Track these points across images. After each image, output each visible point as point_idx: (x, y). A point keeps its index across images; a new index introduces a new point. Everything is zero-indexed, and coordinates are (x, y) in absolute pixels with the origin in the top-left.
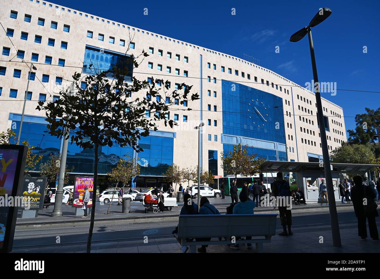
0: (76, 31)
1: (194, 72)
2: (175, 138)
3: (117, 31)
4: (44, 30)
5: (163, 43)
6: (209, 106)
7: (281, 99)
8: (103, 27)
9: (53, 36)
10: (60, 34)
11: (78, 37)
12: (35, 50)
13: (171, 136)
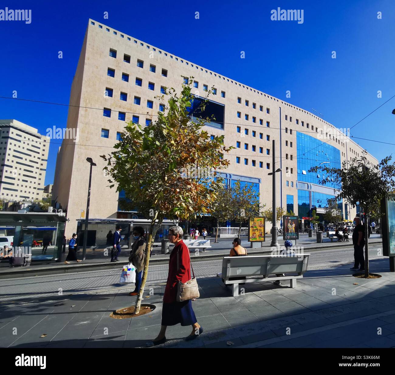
0: (173, 76)
1: (274, 124)
2: (261, 183)
3: (210, 79)
4: (144, 73)
5: (249, 94)
6: (287, 155)
7: (339, 151)
8: (198, 74)
9: (153, 79)
10: (159, 79)
11: (176, 83)
12: (137, 93)
13: (257, 181)
